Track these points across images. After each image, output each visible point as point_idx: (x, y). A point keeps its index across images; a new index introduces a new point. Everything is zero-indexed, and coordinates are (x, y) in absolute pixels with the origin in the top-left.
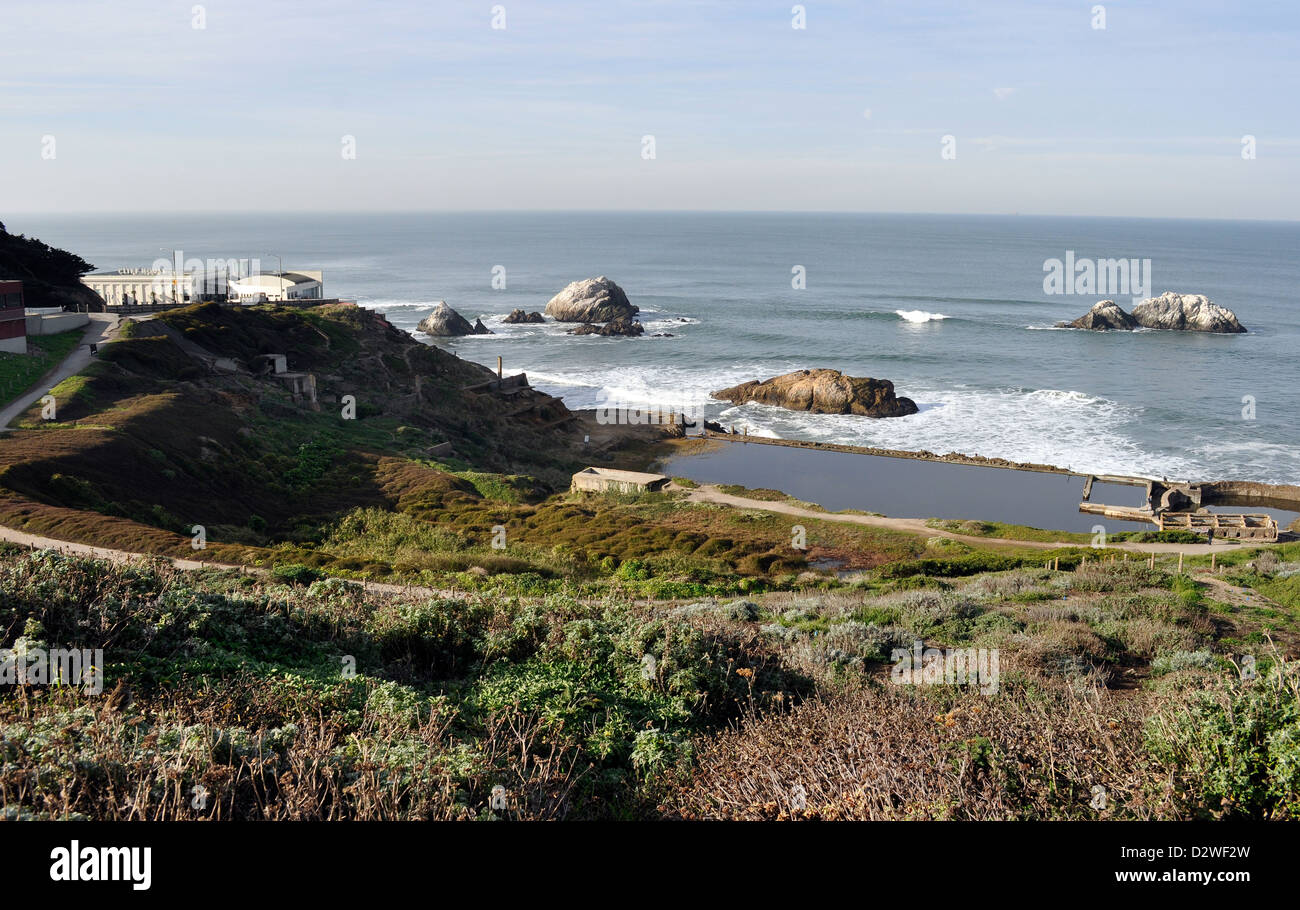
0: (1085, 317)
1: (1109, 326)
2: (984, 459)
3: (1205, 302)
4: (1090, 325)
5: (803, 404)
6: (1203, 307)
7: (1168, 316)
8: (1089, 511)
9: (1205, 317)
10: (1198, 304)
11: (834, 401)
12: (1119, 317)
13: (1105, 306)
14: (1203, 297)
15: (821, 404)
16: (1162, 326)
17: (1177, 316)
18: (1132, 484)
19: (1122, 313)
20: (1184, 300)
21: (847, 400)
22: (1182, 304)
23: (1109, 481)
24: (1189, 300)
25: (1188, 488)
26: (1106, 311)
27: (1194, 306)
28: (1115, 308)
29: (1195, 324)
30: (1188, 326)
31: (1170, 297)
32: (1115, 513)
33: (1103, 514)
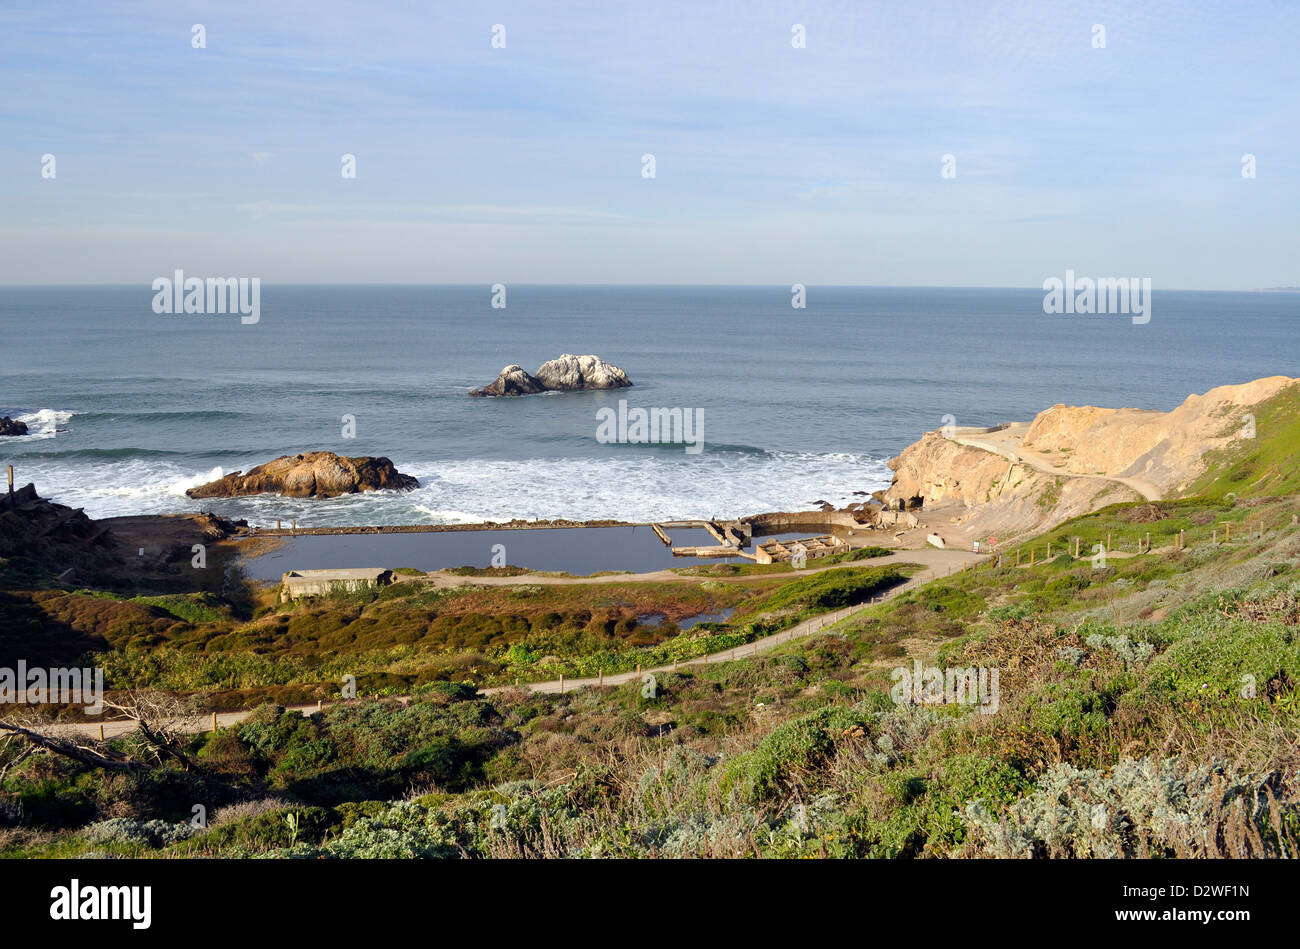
0: (496, 383)
1: (521, 391)
2: (547, 523)
3: (598, 362)
4: (503, 390)
5: (306, 491)
6: (598, 366)
7: (569, 377)
8: (682, 555)
9: (600, 375)
10: (593, 364)
11: (340, 484)
12: (527, 380)
13: (512, 371)
14: (595, 358)
15: (326, 489)
16: (564, 387)
17: (576, 376)
18: (691, 527)
19: (528, 376)
20: (580, 360)
21: (353, 482)
22: (579, 365)
23: (672, 527)
24: (585, 361)
25: (738, 523)
26: (514, 375)
27: (589, 367)
28: (521, 372)
29: (593, 383)
30: (586, 385)
31: (568, 358)
32: (707, 553)
33: (695, 555)
